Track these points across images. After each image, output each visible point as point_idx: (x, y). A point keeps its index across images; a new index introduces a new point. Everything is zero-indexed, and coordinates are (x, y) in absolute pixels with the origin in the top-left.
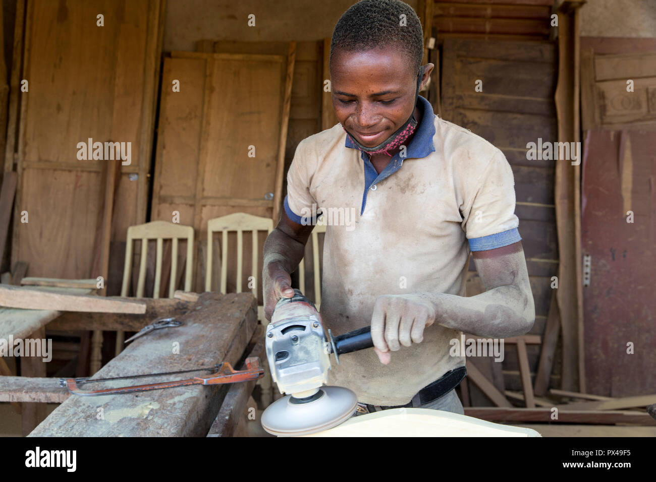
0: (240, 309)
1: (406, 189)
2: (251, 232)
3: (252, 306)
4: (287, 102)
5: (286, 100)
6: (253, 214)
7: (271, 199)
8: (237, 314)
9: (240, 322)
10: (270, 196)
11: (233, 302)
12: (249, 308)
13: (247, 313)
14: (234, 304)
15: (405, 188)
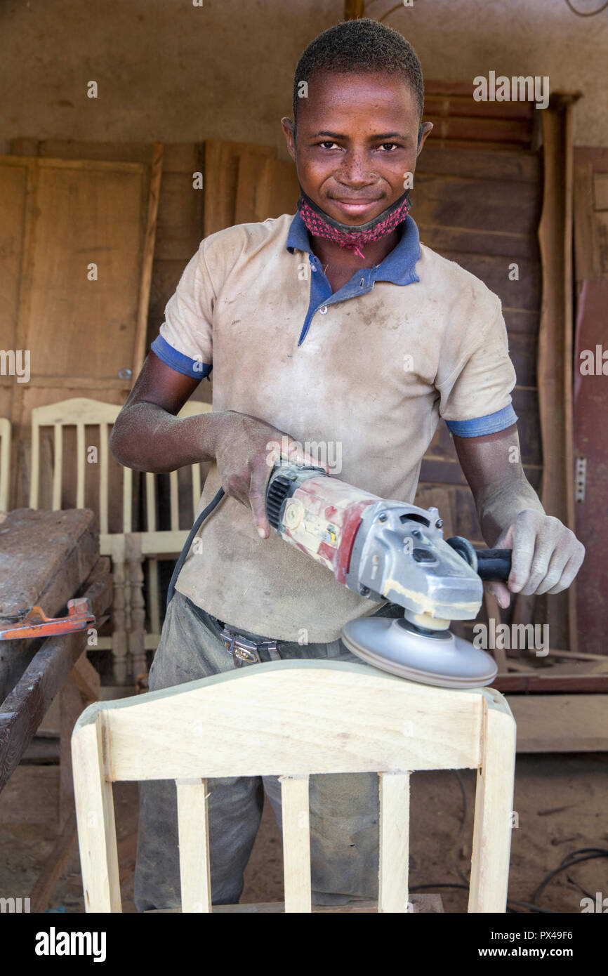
0: (68, 532)
1: (372, 319)
2: (96, 427)
3: (90, 528)
4: (150, 234)
5: (148, 230)
6: (99, 399)
7: (128, 377)
8: (63, 538)
9: (67, 551)
10: (126, 373)
11: (60, 523)
12: (84, 531)
13: (80, 538)
14: (59, 525)
15: (370, 318)
